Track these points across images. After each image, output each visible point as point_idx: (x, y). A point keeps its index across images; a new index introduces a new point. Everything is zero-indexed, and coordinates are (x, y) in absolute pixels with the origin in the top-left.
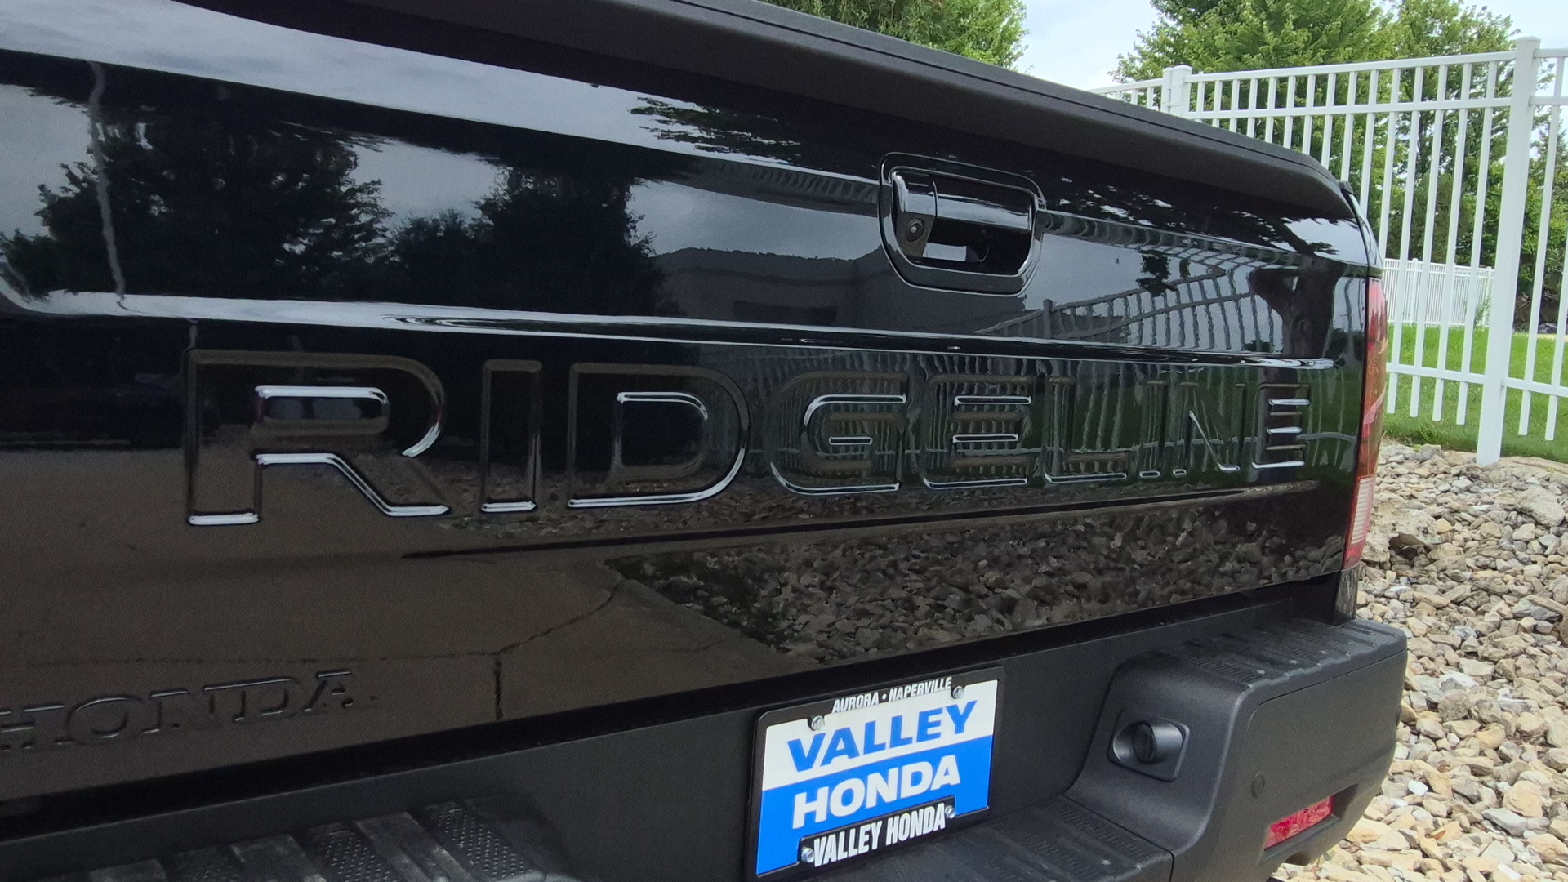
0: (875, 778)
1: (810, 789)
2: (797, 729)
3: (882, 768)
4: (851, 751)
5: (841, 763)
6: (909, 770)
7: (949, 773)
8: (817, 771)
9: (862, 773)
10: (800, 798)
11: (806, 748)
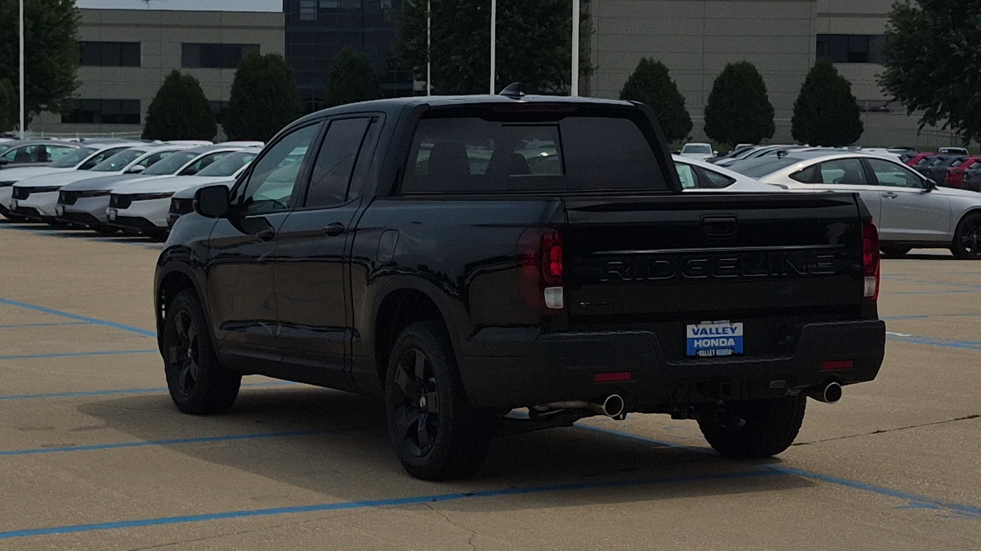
0: (713, 341)
1: (698, 339)
2: (694, 326)
3: (715, 338)
4: (706, 333)
5: (704, 336)
6: (721, 340)
7: (731, 342)
8: (698, 336)
9: (710, 338)
10: (695, 341)
11: (696, 331)
